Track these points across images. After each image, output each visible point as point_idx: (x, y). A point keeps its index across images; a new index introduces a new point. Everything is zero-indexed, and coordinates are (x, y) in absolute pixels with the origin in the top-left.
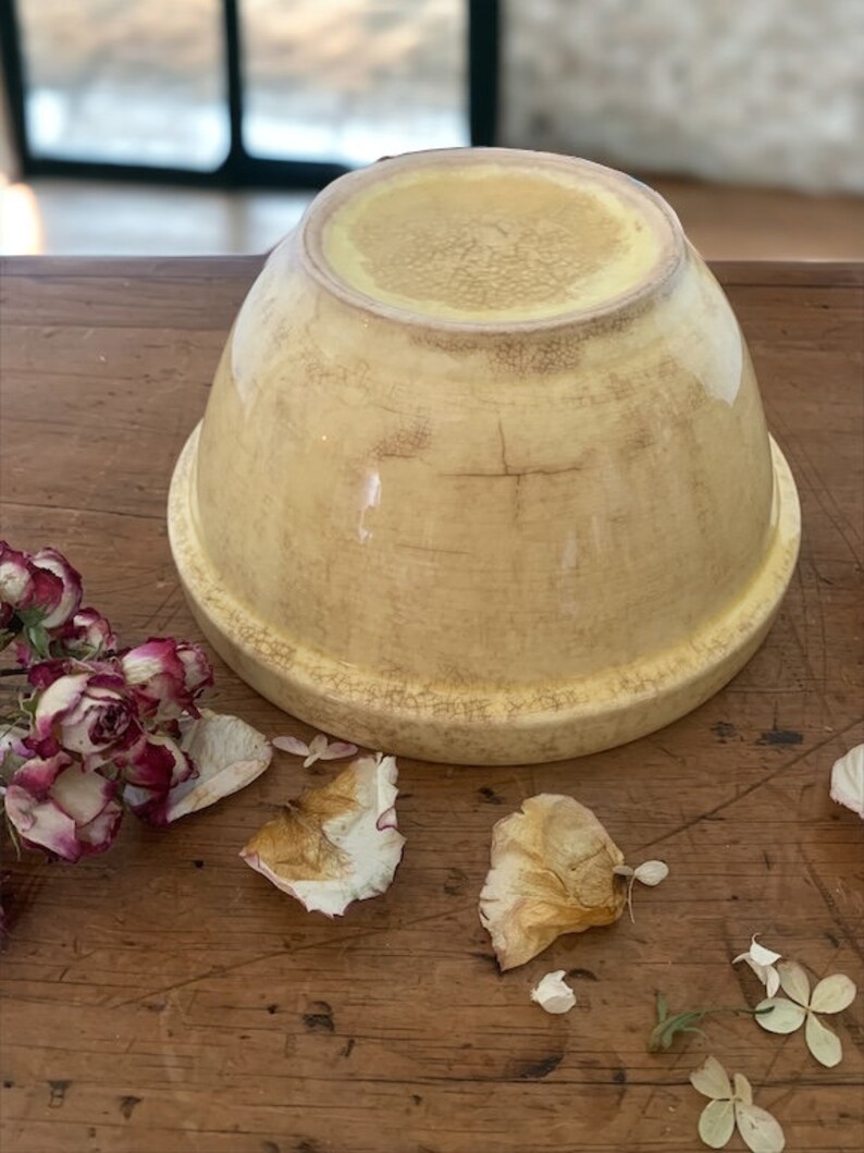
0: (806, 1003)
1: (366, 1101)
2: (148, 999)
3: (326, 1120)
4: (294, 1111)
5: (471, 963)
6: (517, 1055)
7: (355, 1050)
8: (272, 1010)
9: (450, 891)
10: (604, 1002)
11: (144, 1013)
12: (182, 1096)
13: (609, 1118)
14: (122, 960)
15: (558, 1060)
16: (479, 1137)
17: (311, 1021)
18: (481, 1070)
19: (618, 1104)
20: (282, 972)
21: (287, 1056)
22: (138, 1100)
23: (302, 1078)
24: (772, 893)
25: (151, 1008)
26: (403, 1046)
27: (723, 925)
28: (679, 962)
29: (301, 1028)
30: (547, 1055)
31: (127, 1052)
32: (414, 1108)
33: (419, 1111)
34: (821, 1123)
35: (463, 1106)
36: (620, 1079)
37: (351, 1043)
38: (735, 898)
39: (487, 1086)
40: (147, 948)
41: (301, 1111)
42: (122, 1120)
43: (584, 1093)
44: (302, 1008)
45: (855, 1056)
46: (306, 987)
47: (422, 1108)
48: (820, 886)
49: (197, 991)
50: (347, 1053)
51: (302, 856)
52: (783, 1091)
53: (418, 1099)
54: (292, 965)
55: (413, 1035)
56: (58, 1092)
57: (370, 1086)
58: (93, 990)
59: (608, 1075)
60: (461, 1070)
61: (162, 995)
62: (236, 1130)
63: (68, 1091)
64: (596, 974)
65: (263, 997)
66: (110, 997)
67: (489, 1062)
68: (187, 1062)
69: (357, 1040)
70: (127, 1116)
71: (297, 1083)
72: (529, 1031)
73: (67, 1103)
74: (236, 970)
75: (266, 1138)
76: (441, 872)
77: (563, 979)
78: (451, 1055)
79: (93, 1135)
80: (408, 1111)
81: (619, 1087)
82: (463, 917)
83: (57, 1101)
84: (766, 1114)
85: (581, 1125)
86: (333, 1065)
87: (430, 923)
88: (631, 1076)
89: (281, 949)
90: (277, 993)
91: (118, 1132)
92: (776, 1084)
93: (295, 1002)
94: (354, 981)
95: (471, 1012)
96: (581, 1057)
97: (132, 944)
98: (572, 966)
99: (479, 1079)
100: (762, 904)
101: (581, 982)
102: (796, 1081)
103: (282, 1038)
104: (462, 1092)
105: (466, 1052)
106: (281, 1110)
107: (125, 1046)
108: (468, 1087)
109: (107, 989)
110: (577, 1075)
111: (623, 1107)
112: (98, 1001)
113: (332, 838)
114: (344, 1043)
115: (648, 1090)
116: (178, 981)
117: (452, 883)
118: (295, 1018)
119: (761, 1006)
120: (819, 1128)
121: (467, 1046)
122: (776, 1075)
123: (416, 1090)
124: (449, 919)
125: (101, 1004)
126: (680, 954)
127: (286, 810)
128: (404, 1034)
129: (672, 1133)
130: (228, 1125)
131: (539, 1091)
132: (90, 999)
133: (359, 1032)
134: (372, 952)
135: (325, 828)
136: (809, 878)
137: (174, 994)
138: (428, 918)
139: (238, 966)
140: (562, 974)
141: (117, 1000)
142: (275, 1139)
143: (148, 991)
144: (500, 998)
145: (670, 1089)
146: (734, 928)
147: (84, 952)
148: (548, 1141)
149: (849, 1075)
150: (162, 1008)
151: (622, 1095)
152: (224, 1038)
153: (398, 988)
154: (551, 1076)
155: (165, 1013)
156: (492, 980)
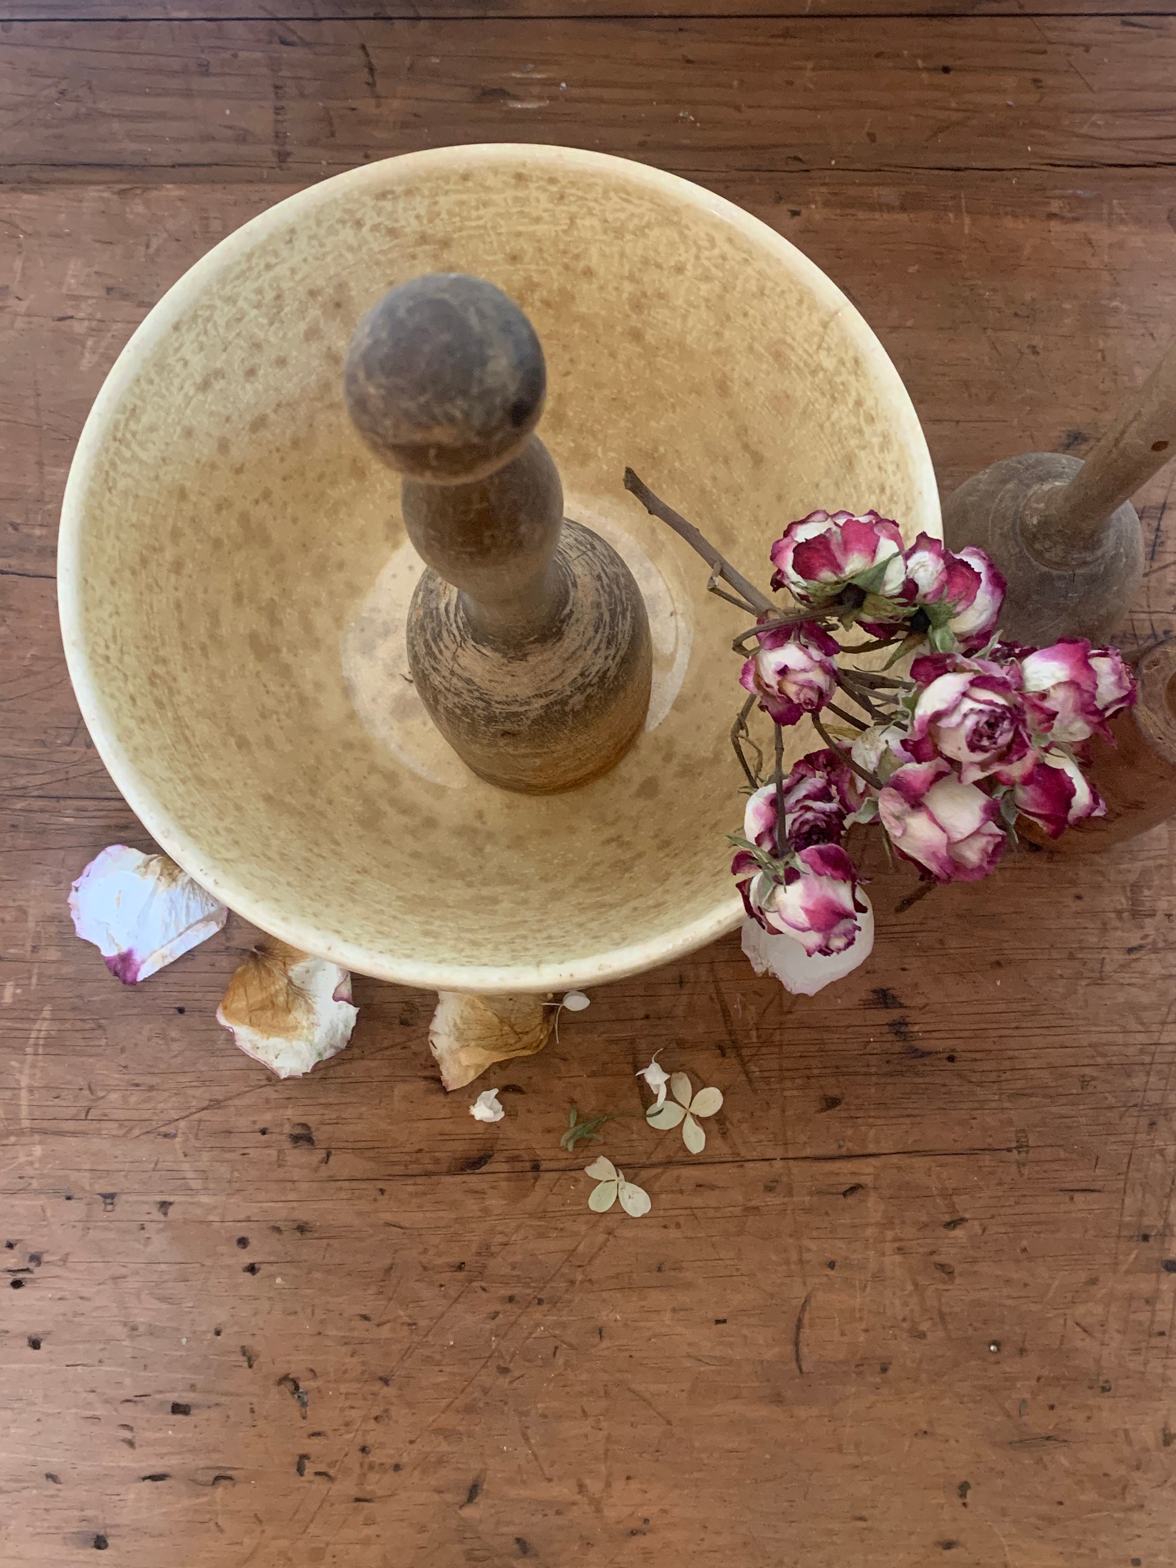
0: (687, 1106)
1: (343, 1195)
2: (161, 1129)
3: (315, 1210)
4: (291, 1205)
5: (422, 1084)
6: (458, 1155)
7: (332, 1158)
8: (264, 1132)
9: (404, 1023)
10: (529, 1111)
11: (160, 1139)
12: (205, 1199)
13: (525, 1196)
14: (133, 1099)
15: (490, 1156)
16: (428, 1215)
17: (296, 1139)
18: (430, 1167)
19: (534, 1185)
20: (267, 1101)
21: (280, 1166)
22: (171, 1204)
23: (293, 1182)
24: (679, 1011)
25: (166, 1136)
26: (371, 1154)
27: (632, 1041)
28: (593, 1075)
29: (287, 1145)
30: (482, 1153)
31: (154, 1170)
32: (380, 1197)
33: (384, 1200)
34: (681, 1192)
35: (416, 1194)
36: (536, 1168)
37: (328, 1155)
38: (647, 1017)
39: (434, 1178)
40: (151, 1088)
41: (295, 1204)
42: (162, 1218)
43: (508, 1180)
44: (287, 1129)
45: (718, 1142)
46: (289, 1112)
47: (386, 1196)
48: (722, 1002)
49: (200, 1121)
50: (326, 1160)
51: (272, 1002)
52: (659, 1170)
53: (382, 1191)
54: (275, 1096)
55: (377, 1144)
56: (109, 1201)
57: (347, 1184)
58: (115, 1125)
59: (528, 1165)
60: (414, 1169)
61: (172, 1125)
62: (248, 1220)
63: (116, 1200)
64: (524, 1088)
65: (254, 1122)
66: (131, 1129)
67: (437, 1161)
68: (203, 1174)
69: (333, 1151)
70: (165, 1214)
71: (289, 1185)
72: (467, 1137)
73: (118, 1208)
74: (230, 1102)
75: (272, 1224)
76: (395, 1005)
77: (496, 1097)
78: (407, 1158)
79: (143, 1228)
80: (375, 1200)
81: (535, 1174)
82: (414, 1045)
83: (110, 1207)
84: (640, 1190)
85: (504, 1202)
86: (316, 1170)
87: (387, 1053)
88: (544, 1165)
89: (264, 1082)
90: (266, 1118)
91: (161, 1226)
92: (653, 1166)
93: (282, 1125)
94: (328, 1105)
95: (423, 1125)
96: (506, 1154)
97: (137, 1085)
98: (505, 1082)
99: (428, 1174)
100: (669, 1022)
101: (511, 1097)
102: (669, 1163)
103: (273, 1152)
104: (415, 1184)
105: (419, 1155)
106: (281, 1204)
107: (152, 1166)
108: (419, 1180)
109: (126, 1123)
110: (505, 1167)
111: (536, 1188)
112: (121, 1132)
113: (297, 983)
114: (323, 1154)
115: (555, 1175)
116: (183, 1114)
117: (406, 1016)
118: (284, 1137)
119: (652, 1110)
120: (679, 1196)
121: (420, 1151)
122: (655, 1159)
123: (380, 1185)
124: (404, 1048)
125: (125, 1135)
126: (594, 1068)
127: (254, 955)
128: (371, 1144)
129: (570, 1204)
130: (242, 1217)
131: (472, 1180)
132: (115, 1132)
133: (333, 1145)
134: (340, 1080)
135: (290, 974)
136: (714, 996)
137: (182, 1124)
138: (387, 1048)
139: (230, 1098)
140: (495, 1092)
141: (137, 1132)
142: (278, 1224)
143: (161, 1123)
144: (445, 1112)
145: (573, 1174)
146: (643, 1045)
147: (101, 1094)
148: (479, 1214)
149: (712, 1157)
150: (175, 1136)
151: (536, 1179)
152: (228, 1156)
153: (364, 1109)
154: (484, 1169)
155: (177, 1140)
156: (441, 1098)
